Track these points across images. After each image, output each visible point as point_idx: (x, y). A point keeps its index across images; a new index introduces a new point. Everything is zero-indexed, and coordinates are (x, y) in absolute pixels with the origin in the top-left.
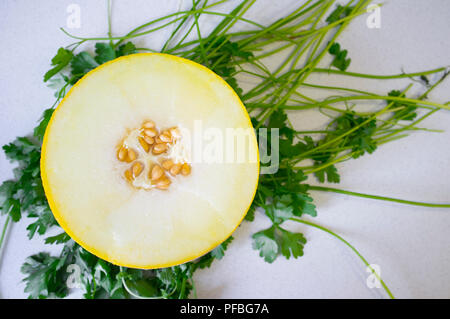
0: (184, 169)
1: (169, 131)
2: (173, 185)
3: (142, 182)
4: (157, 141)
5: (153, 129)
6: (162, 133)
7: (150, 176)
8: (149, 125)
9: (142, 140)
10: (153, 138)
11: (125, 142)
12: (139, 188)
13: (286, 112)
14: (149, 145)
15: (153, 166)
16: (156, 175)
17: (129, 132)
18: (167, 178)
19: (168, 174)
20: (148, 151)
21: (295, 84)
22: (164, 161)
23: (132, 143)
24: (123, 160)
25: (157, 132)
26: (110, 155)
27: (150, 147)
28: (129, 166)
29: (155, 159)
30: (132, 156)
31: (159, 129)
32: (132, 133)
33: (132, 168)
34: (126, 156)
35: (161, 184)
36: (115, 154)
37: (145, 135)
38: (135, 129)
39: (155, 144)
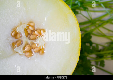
0: (41, 51)
1: (40, 30)
2: (33, 57)
3: (19, 50)
4: (33, 33)
5: (33, 27)
6: (37, 30)
7: (24, 48)
8: (32, 24)
9: (26, 30)
10: (32, 31)
11: (17, 28)
12: (17, 52)
13: (92, 35)
14: (29, 34)
15: (27, 44)
16: (26, 49)
17: (21, 24)
18: (32, 52)
19: (32, 50)
20: (27, 36)
21: (100, 25)
22: (33, 44)
23: (21, 30)
24: (13, 37)
25: (34, 29)
26: (8, 32)
27: (28, 35)
28: (15, 40)
29: (29, 41)
30: (18, 36)
31: (36, 28)
32: (22, 25)
33: (17, 42)
34: (16, 35)
35: (28, 54)
36: (11, 32)
37: (28, 28)
38: (24, 24)
39: (31, 34)
